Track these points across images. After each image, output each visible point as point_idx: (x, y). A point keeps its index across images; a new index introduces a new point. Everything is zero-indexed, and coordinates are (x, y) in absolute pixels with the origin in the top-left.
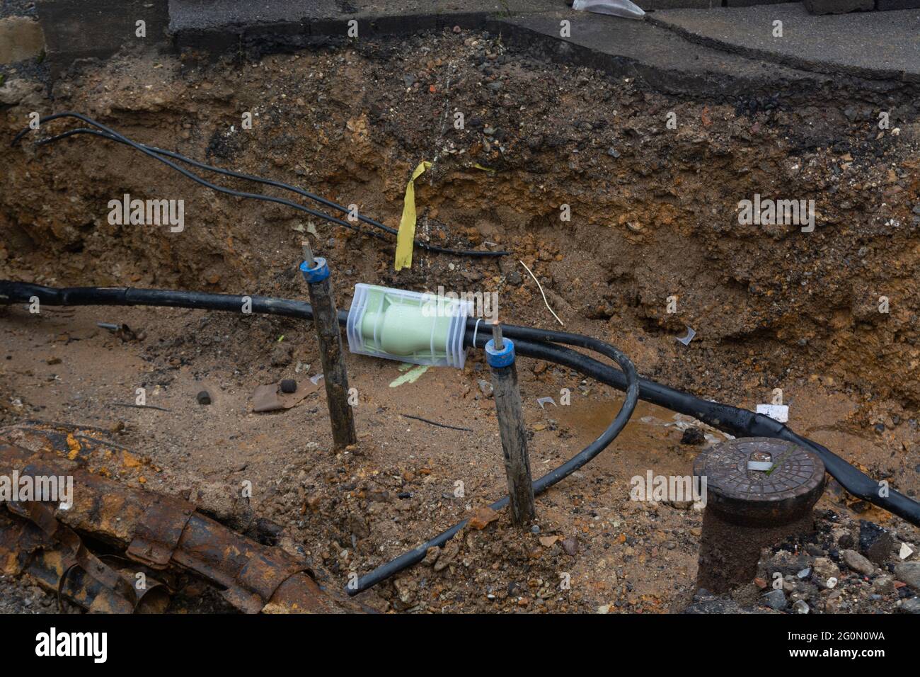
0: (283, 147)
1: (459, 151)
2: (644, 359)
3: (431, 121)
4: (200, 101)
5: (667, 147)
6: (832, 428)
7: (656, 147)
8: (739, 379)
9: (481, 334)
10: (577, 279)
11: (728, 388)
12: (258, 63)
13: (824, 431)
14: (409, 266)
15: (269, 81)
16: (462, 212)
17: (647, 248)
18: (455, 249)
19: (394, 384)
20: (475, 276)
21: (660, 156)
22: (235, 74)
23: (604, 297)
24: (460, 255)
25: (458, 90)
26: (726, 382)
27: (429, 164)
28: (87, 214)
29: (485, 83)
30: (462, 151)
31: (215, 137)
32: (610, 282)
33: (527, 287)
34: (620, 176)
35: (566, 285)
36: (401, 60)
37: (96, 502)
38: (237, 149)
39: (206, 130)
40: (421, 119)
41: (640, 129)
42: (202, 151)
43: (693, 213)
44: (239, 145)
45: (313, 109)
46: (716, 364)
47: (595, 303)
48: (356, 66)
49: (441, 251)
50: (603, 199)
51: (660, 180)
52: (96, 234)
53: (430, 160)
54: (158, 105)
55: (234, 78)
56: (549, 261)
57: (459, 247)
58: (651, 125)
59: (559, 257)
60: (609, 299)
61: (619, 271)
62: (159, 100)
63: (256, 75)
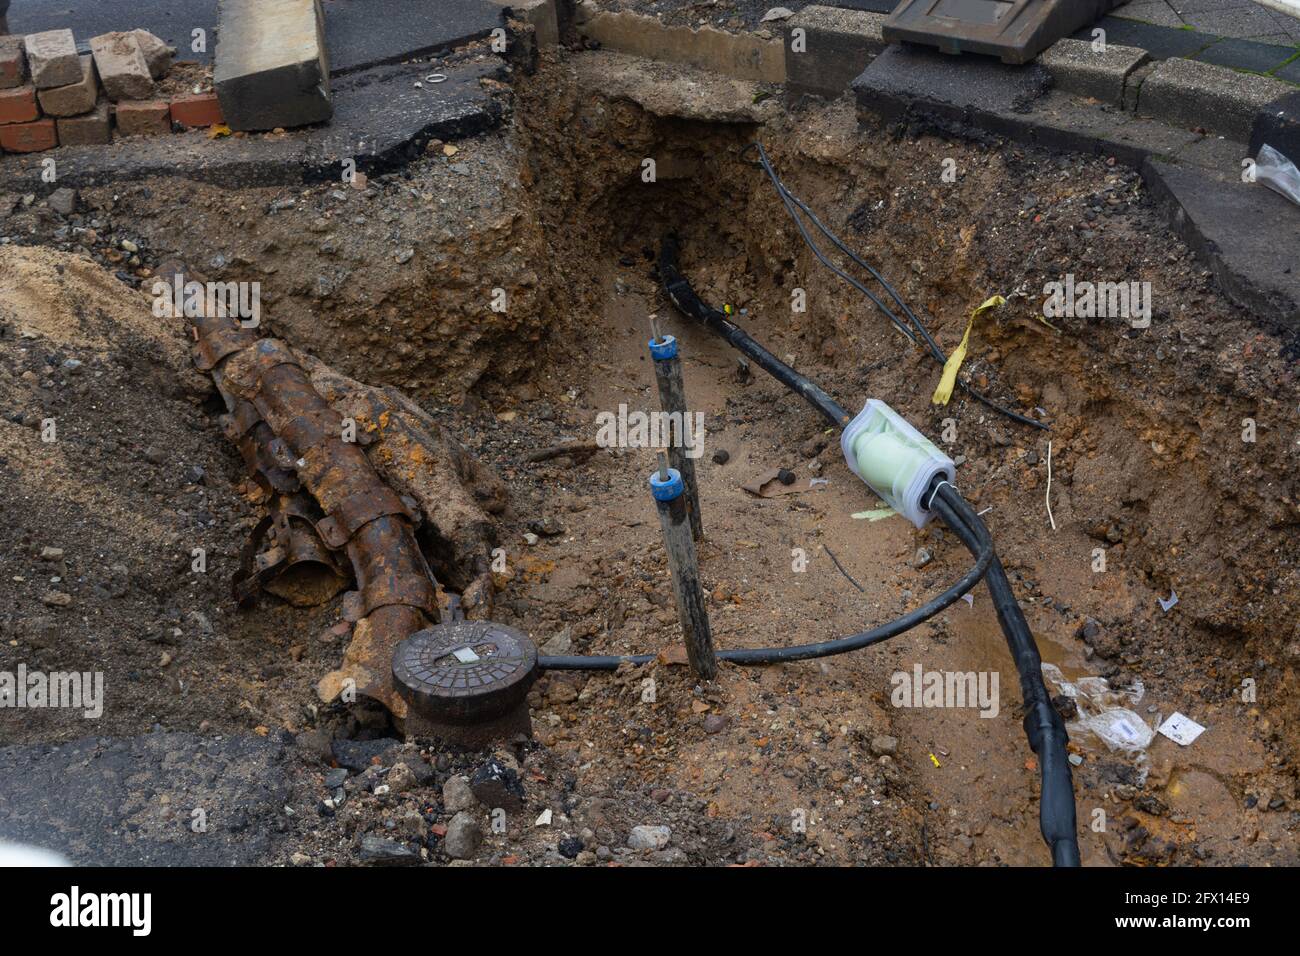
0: (906, 236)
1: (1030, 295)
2: (1116, 606)
3: (1020, 253)
4: (862, 166)
5: (1208, 367)
6: (1219, 777)
7: (1198, 362)
8: (1186, 675)
9: (940, 500)
10: (1092, 486)
11: (1168, 679)
12: (915, 142)
13: (1210, 777)
14: (945, 402)
15: (920, 163)
16: (1032, 366)
17: (1168, 481)
18: (994, 402)
19: (856, 516)
20: (1001, 439)
21: (1200, 376)
22: (892, 146)
23: (1110, 518)
24: (997, 411)
25: (1053, 228)
26: (1170, 672)
27: (1002, 300)
28: (787, 251)
29: (1079, 228)
30: (1033, 297)
31: (863, 206)
32: (1125, 504)
33: (1037, 472)
34: (1162, 383)
35: (1078, 486)
36: (1034, 178)
37: (325, 470)
38: (874, 225)
39: (858, 197)
40: (1012, 248)
41: (1185, 335)
42: (845, 217)
43: (1210, 456)
44: (878, 222)
45: (943, 206)
46: (1179, 647)
47: (1097, 519)
48: (995, 172)
49: (979, 399)
50: (1138, 404)
51: (1193, 403)
52: (793, 273)
53: (1005, 296)
54: (824, 158)
55: (889, 150)
56: (1080, 454)
57: (1000, 402)
58: (1200, 335)
59: (1092, 454)
60: (1118, 523)
61: (1134, 495)
62: (826, 153)
63: (909, 154)
